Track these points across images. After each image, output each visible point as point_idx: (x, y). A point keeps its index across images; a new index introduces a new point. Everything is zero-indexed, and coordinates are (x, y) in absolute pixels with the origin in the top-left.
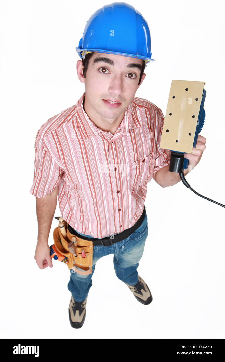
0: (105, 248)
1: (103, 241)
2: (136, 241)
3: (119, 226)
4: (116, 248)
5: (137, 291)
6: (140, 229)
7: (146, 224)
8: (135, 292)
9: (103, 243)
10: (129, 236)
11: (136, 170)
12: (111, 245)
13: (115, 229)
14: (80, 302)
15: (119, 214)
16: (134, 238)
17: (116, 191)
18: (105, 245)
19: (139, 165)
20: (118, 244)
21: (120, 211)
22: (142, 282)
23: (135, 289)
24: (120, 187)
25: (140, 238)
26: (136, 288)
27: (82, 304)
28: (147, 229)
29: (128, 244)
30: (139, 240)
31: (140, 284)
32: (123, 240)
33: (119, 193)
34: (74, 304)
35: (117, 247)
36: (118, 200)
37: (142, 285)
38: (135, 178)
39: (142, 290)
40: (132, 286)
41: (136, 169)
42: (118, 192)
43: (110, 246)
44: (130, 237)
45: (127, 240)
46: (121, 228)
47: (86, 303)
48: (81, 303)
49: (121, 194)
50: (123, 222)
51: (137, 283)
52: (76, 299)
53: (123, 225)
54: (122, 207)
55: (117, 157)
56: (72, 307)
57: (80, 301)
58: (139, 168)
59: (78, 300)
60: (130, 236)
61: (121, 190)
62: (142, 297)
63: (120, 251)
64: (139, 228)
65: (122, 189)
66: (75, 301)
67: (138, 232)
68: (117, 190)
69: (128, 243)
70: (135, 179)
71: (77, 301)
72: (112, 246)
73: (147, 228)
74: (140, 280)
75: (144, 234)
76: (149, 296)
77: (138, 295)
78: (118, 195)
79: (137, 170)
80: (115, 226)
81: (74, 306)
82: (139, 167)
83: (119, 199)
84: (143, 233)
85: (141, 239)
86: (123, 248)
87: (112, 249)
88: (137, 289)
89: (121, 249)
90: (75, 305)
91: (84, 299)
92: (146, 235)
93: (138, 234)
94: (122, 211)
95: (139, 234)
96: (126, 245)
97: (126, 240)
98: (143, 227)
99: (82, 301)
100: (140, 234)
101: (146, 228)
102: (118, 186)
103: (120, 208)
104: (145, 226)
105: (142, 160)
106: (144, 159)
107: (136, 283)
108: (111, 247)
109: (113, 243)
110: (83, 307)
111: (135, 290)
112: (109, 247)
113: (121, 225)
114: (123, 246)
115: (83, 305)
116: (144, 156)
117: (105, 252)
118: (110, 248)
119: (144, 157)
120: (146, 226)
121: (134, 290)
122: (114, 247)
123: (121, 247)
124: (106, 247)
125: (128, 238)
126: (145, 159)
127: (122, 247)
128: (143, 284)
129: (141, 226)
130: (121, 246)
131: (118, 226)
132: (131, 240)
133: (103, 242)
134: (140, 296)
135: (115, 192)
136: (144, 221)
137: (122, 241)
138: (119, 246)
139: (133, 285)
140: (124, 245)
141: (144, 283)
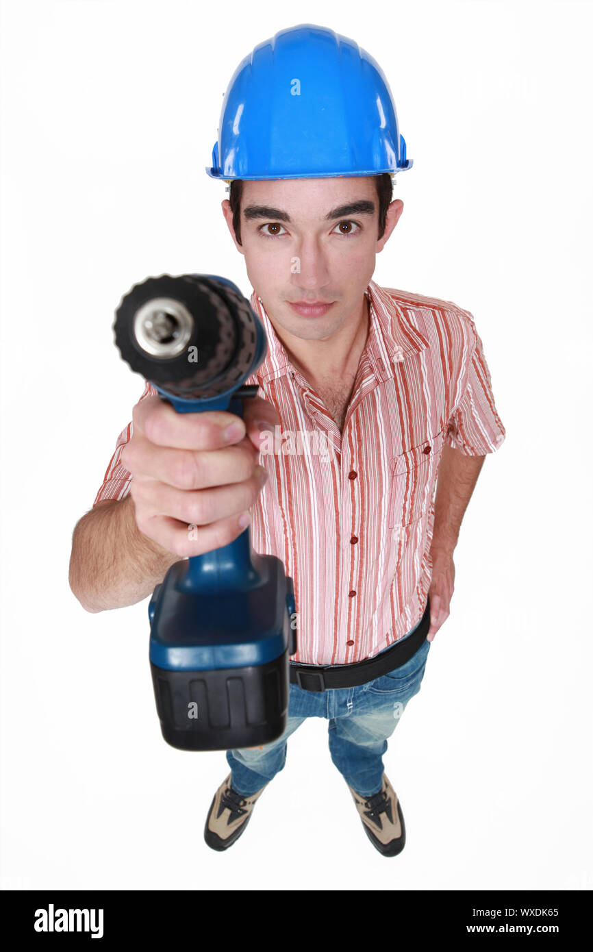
0: (304, 695)
1: (302, 672)
2: (387, 697)
3: (347, 641)
4: (330, 702)
5: (371, 813)
6: (404, 671)
7: (422, 662)
8: (367, 814)
9: (301, 678)
10: (371, 680)
11: (408, 476)
12: (320, 690)
13: (335, 647)
14: (240, 794)
15: (350, 604)
16: (383, 690)
17: (350, 538)
18: (304, 687)
19: (416, 462)
20: (338, 694)
21: (353, 599)
22: (389, 794)
23: (366, 805)
24: (362, 525)
25: (397, 693)
26: (370, 806)
27: (243, 800)
28: (420, 673)
29: (364, 701)
30: (394, 696)
31: (382, 798)
32: (353, 688)
33: (356, 545)
34: (227, 791)
35: (333, 701)
36: (352, 563)
37: (387, 802)
38: (406, 500)
39: (383, 816)
40: (362, 797)
41: (408, 472)
42: (354, 540)
43: (317, 693)
44: (372, 683)
45: (364, 690)
46: (350, 647)
47: (254, 803)
48: (243, 798)
49: (362, 549)
50: (357, 632)
51: (377, 792)
52: (235, 785)
53: (357, 640)
54: (360, 586)
55: (360, 441)
56: (222, 795)
57: (241, 791)
58: (416, 472)
59: (238, 789)
60: (374, 681)
61: (361, 534)
62: (380, 832)
63: (339, 713)
64: (401, 669)
65: (365, 532)
66: (231, 786)
67: (396, 677)
68: (352, 534)
69: (365, 698)
70: (405, 505)
71: (236, 789)
72: (323, 694)
73: (422, 671)
74: (384, 789)
75: (411, 685)
76: (398, 835)
77: (372, 824)
78: (353, 550)
79: (410, 476)
80: (336, 639)
81: (225, 797)
82: (416, 467)
83: (355, 562)
84: (408, 680)
85: (399, 695)
86: (350, 709)
87: (321, 700)
88: (371, 808)
89: (344, 709)
90: (228, 793)
91: (251, 792)
92: (415, 688)
93: (394, 681)
94: (359, 597)
95: (399, 682)
96: (358, 701)
97: (362, 688)
98: (413, 667)
99: (245, 793)
100: (401, 683)
101: (419, 671)
102: (356, 522)
103: (354, 589)
104: (417, 666)
105: (422, 449)
106: (426, 445)
107: (374, 791)
108: (319, 696)
109: (326, 688)
110: (245, 808)
111: (367, 810)
112: (314, 695)
113: (351, 639)
114: (351, 703)
115: (245, 804)
116: (426, 438)
117: (301, 704)
118: (315, 698)
119: (429, 439)
120: (419, 666)
121: (364, 808)
122: (326, 697)
123: (345, 704)
124: (306, 691)
125: (367, 687)
126: (430, 445)
127: (348, 705)
128: (390, 799)
129: (408, 665)
130: (343, 699)
131: (343, 640)
132: (376, 691)
133: (300, 674)
134: (374, 828)
135: (346, 541)
136: (419, 654)
137: (349, 688)
138: (339, 698)
139: (364, 796)
140: (354, 699)
141: (393, 798)
